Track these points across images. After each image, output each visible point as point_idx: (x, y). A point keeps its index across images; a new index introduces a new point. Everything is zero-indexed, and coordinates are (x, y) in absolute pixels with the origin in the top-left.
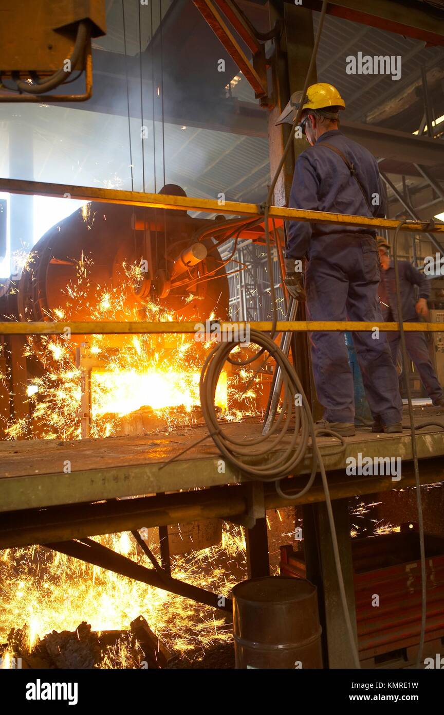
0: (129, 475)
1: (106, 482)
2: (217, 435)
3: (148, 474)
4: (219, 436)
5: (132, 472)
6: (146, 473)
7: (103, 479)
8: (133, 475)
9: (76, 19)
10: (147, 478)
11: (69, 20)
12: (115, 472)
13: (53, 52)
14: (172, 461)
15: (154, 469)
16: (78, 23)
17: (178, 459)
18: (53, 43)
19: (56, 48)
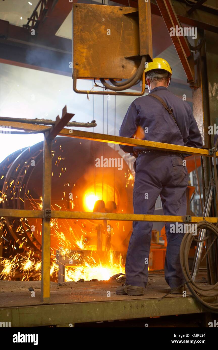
0: (144, 305)
1: (132, 308)
2: (190, 283)
3: (154, 304)
4: (191, 283)
5: (146, 303)
6: (153, 304)
7: (130, 307)
8: (146, 305)
9: (141, 54)
10: (153, 307)
11: (133, 53)
12: (137, 302)
13: (125, 70)
14: (164, 297)
15: (157, 302)
16: (142, 56)
17: (167, 296)
18: (125, 65)
19: (126, 67)
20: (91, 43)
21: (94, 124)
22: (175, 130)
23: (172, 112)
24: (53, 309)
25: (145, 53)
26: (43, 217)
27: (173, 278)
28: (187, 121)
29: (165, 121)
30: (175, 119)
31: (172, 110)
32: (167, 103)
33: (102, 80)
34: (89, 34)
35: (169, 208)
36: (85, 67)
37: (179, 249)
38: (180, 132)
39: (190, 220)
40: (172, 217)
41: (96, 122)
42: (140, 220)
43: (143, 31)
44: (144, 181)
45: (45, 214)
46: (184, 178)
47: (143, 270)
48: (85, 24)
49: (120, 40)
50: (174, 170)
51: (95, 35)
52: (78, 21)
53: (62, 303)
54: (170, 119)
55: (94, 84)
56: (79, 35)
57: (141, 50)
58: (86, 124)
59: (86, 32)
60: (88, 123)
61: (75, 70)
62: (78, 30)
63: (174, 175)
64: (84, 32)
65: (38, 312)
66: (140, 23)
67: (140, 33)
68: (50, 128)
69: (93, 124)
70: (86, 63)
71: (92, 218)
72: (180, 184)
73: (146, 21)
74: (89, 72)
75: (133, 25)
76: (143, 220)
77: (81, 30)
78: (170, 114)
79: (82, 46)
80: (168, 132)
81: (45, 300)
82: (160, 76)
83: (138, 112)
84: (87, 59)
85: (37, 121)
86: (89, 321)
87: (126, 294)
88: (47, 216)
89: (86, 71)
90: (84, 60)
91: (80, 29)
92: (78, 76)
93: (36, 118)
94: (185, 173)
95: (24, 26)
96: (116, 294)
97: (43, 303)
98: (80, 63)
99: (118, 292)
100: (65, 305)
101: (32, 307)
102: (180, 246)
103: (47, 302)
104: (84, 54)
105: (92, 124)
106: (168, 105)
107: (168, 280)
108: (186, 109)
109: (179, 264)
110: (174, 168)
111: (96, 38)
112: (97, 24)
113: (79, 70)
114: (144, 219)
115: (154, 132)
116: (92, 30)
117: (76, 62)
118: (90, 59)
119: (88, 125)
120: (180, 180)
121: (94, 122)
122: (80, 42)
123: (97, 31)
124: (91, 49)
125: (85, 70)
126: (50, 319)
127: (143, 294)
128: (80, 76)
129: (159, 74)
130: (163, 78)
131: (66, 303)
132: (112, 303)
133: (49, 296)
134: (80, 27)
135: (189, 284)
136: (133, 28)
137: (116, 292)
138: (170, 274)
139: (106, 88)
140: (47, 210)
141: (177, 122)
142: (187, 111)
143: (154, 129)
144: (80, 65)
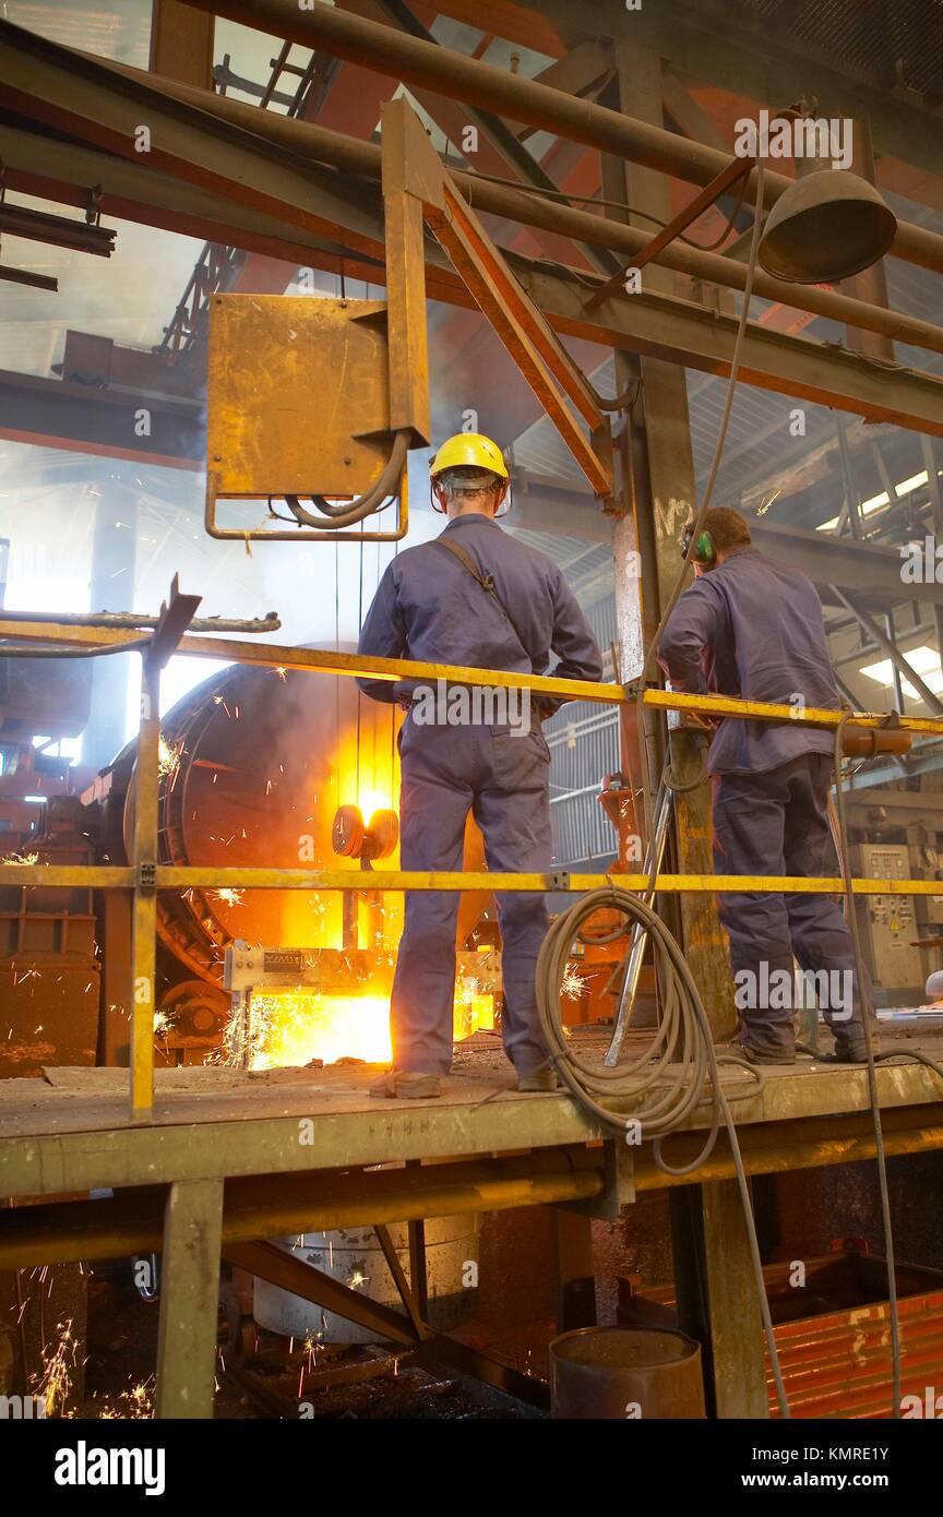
0: (428, 1123)
1: (393, 1133)
3: (458, 1121)
5: (433, 1118)
6: (455, 1120)
7: (389, 1129)
8: (434, 1122)
9: (393, 427)
10: (455, 1128)
11: (376, 424)
12: (406, 1116)
13: (352, 470)
14: (487, 1102)
15: (467, 1115)
16: (396, 432)
17: (497, 1098)
18: (352, 456)
19: (355, 462)
20: (259, 400)
21: (274, 622)
22: (504, 636)
23: (492, 586)
24: (162, 1139)
25: (404, 424)
26: (134, 885)
27: (521, 1048)
28: (538, 608)
29: (471, 609)
30: (502, 604)
31: (491, 580)
32: (480, 562)
33: (292, 501)
34: (251, 374)
35: (497, 852)
36: (239, 465)
37: (535, 965)
38: (517, 641)
39: (565, 884)
40: (514, 876)
41: (279, 618)
42: (420, 887)
43: (397, 364)
44: (420, 778)
45: (138, 876)
46: (534, 767)
47: (439, 1026)
48: (240, 348)
49: (340, 390)
50: (497, 747)
51: (267, 375)
52: (222, 342)
53: (189, 1121)
54: (486, 605)
55: (269, 513)
56: (223, 379)
57: (393, 415)
58: (249, 623)
59: (244, 371)
60: (256, 619)
61: (212, 475)
62: (222, 364)
63: (499, 761)
64: (239, 371)
65: (117, 1147)
66: (390, 340)
67: (391, 368)
68: (151, 636)
69: (272, 622)
70: (242, 455)
71: (277, 886)
72: (523, 784)
73: (406, 336)
74: (251, 479)
75: (378, 348)
76: (427, 887)
77: (231, 366)
78: (486, 590)
79: (232, 408)
80: (479, 641)
81: (138, 1115)
82: (472, 485)
83: (397, 588)
84: (246, 443)
85: (106, 617)
86: (267, 1169)
87: (392, 1096)
88: (144, 882)
89: (242, 478)
90: (239, 448)
91: (226, 363)
92: (220, 492)
93: (105, 611)
94: (536, 754)
95: (154, 348)
96: (371, 1096)
97: (135, 1122)
98: (224, 456)
99: (375, 1091)
100: (195, 1128)
101: (100, 1136)
102: (536, 959)
103: (143, 1121)
104: (239, 432)
105: (267, 623)
106: (481, 567)
107: (510, 1052)
108: (537, 573)
109: (534, 1008)
110: (497, 739)
111: (272, 385)
112: (277, 348)
113: (223, 474)
114: (430, 884)
115: (437, 642)
116: (260, 365)
117: (216, 452)
118: (256, 444)
119: (255, 625)
120: (522, 771)
121: (273, 616)
122: (226, 398)
123: (275, 367)
124: (259, 417)
125: (239, 473)
126: (152, 1167)
127: (438, 1093)
128: (227, 490)
129: (470, 478)
130: (477, 490)
131: (200, 1121)
132: (333, 1120)
133: (149, 1105)
134: (228, 358)
135: (562, 1062)
136: (375, 354)
137: (371, 1091)
138: (514, 1039)
139: (300, 522)
140: (144, 867)
141: (508, 614)
142: (540, 580)
143: (437, 637)
144: (225, 461)
